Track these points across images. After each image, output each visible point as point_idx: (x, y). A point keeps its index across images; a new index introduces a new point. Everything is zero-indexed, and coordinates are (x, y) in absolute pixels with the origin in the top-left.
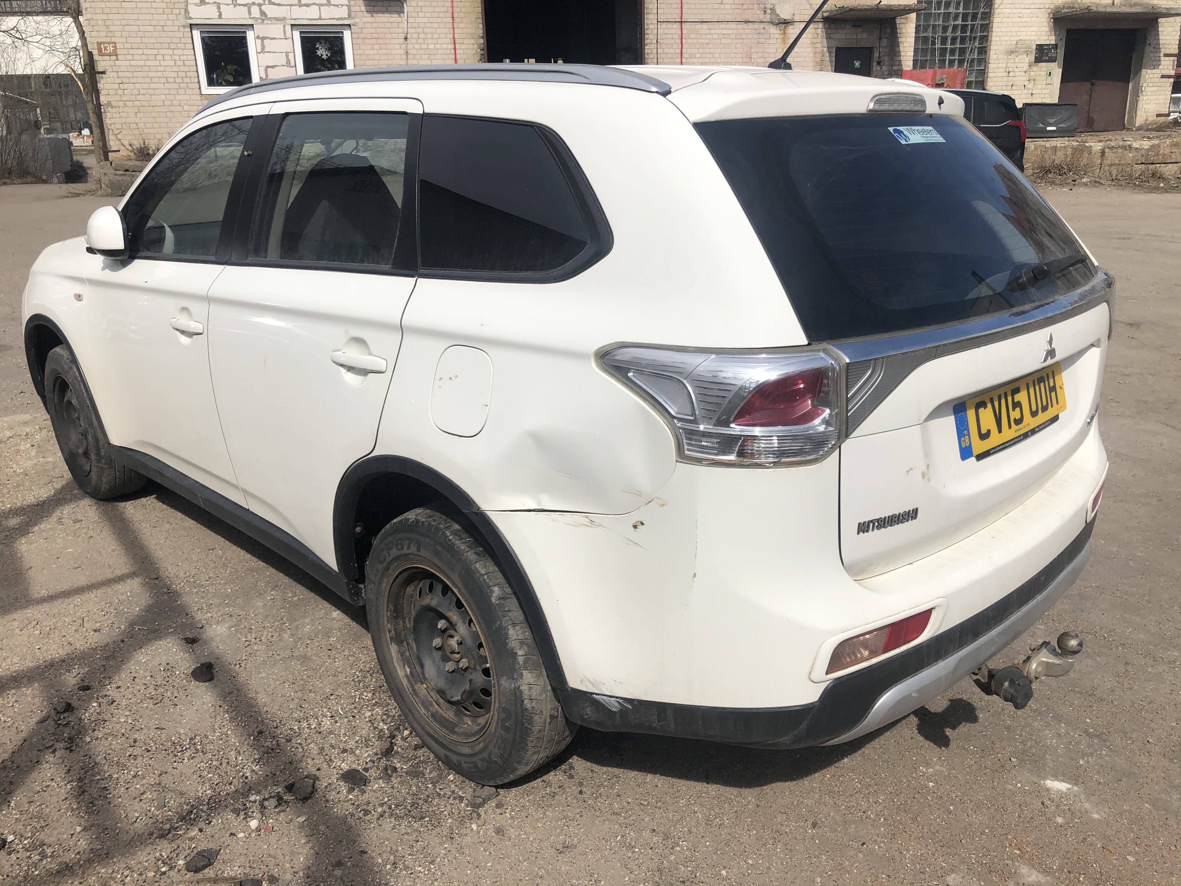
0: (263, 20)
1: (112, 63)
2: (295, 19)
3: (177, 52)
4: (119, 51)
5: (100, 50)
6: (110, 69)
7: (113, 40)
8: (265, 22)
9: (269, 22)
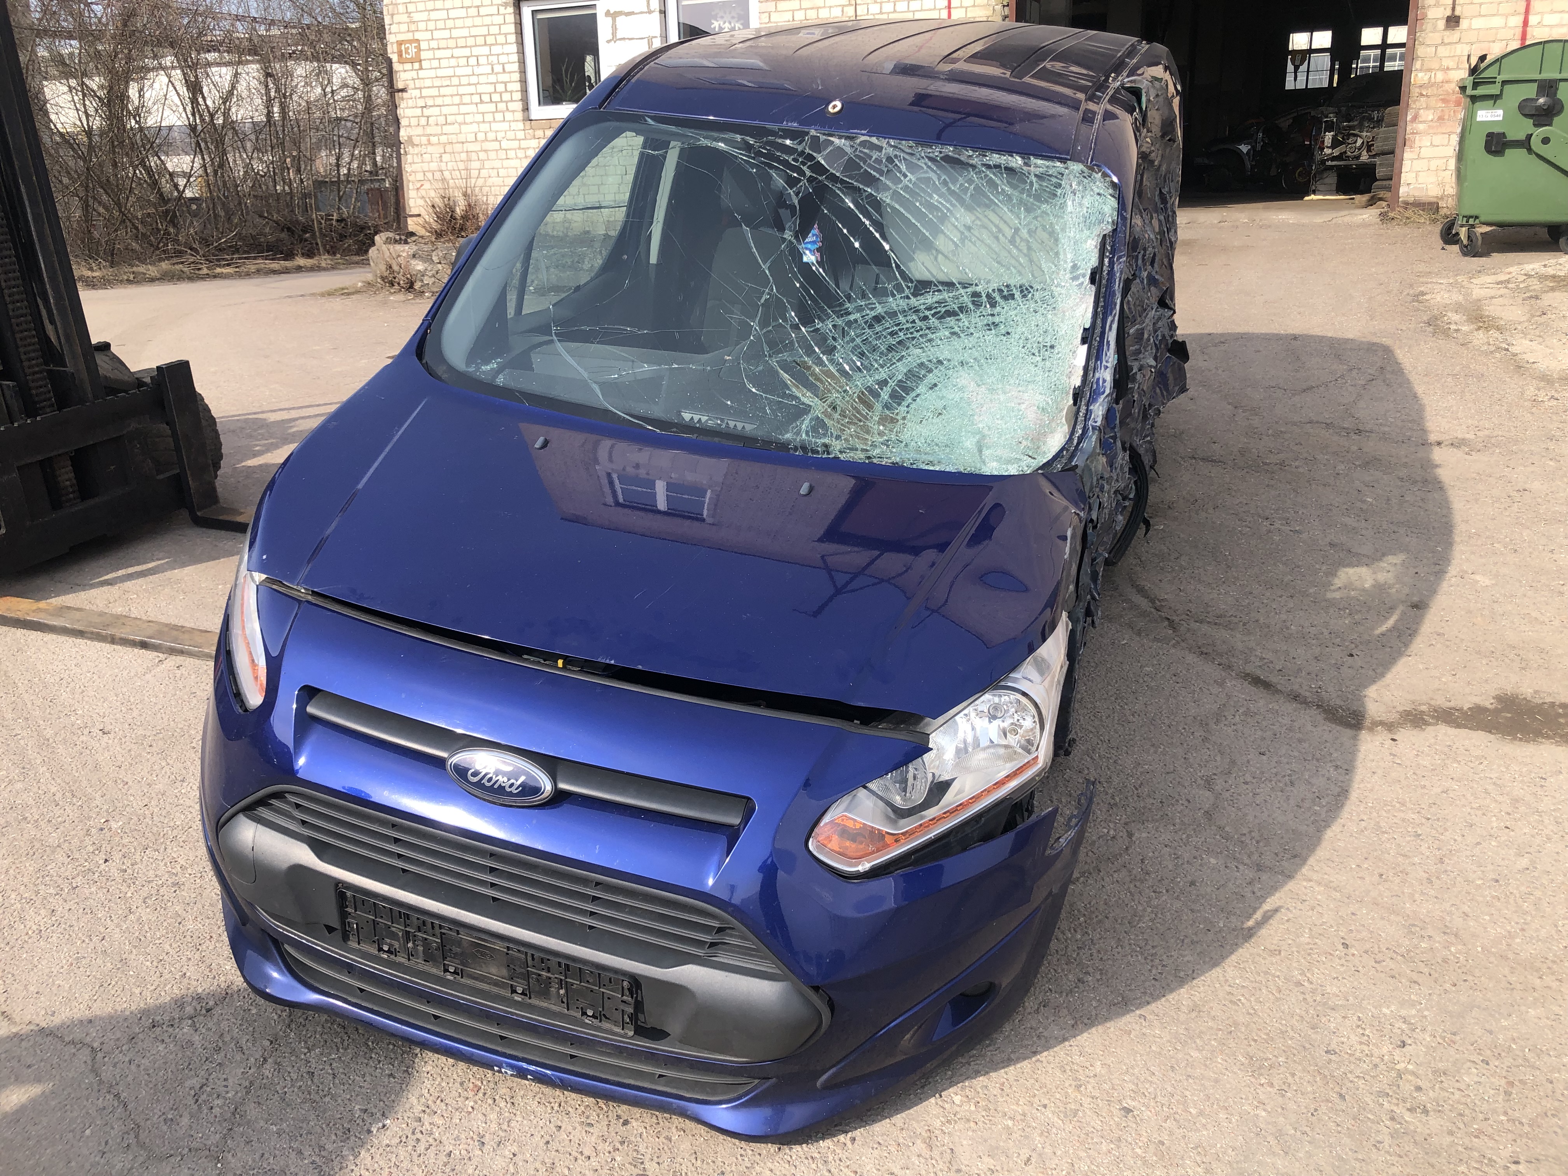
1: (414, 74)
3: (496, 50)
4: (424, 55)
5: (400, 54)
6: (411, 85)
7: (418, 36)
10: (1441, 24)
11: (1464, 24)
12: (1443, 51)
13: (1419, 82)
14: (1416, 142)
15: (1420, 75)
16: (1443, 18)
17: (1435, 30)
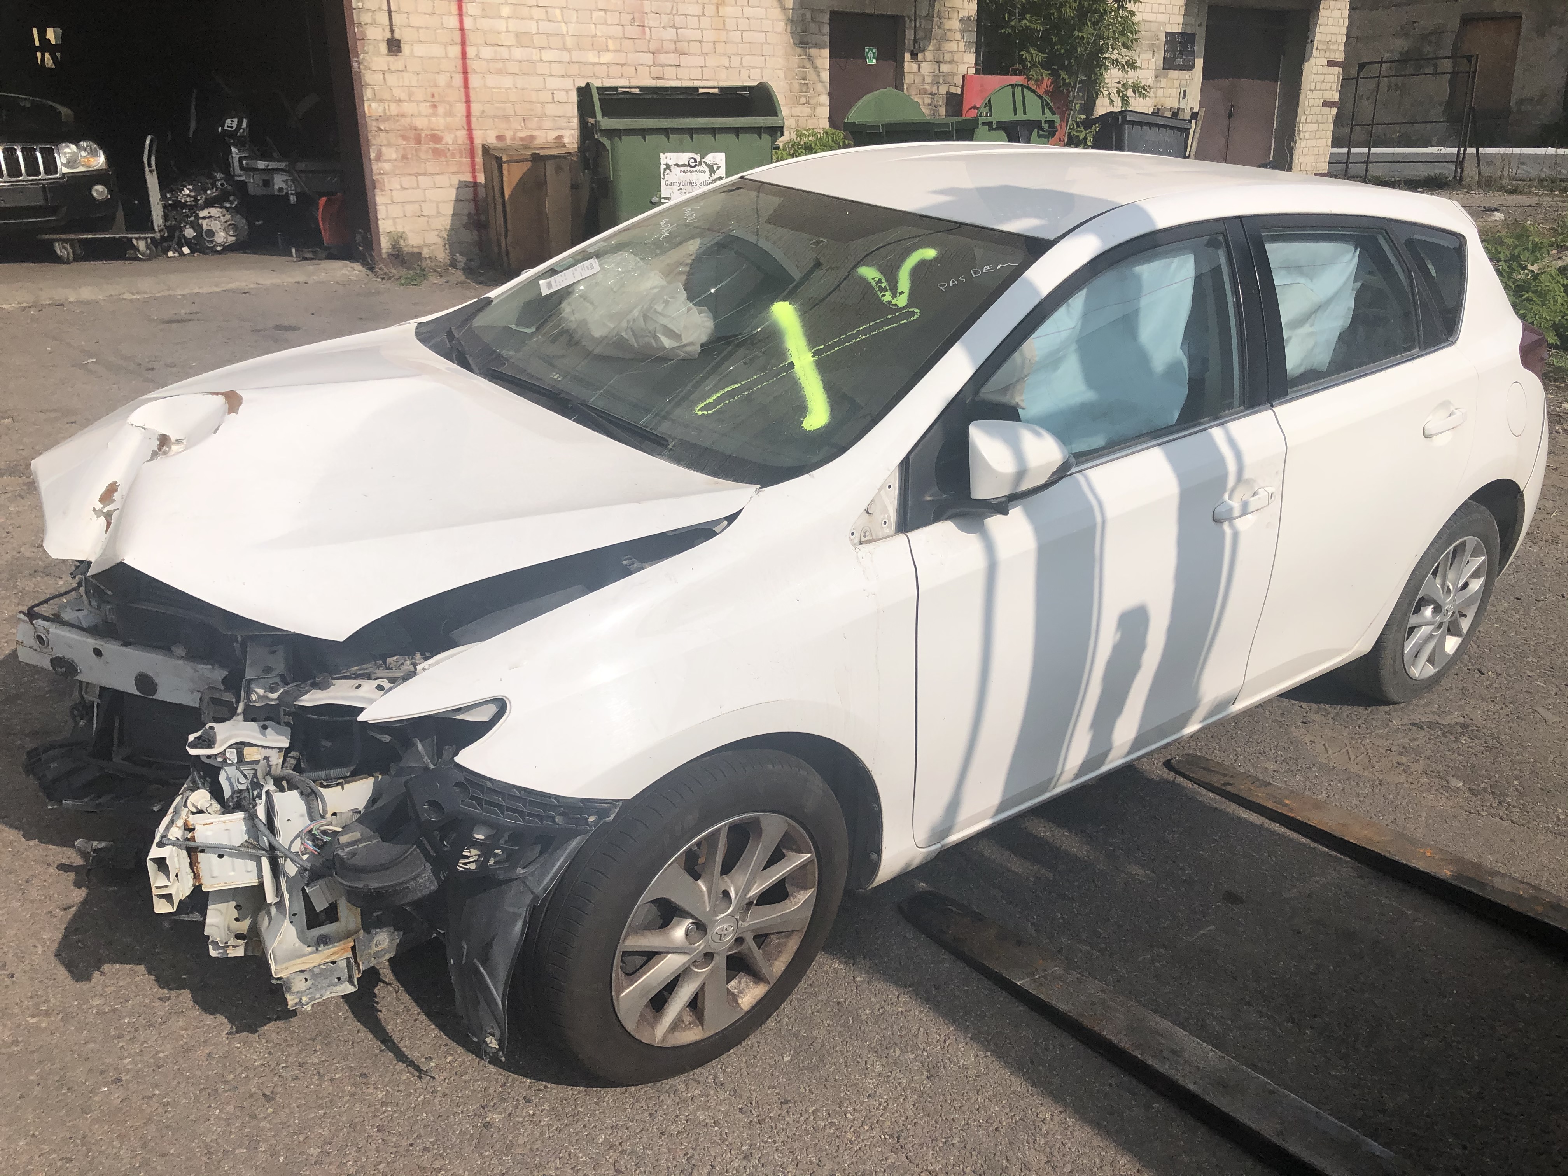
10: (383, 48)
11: (405, 49)
12: (392, 79)
13: (375, 115)
14: (386, 184)
15: (374, 105)
16: (383, 40)
17: (378, 54)
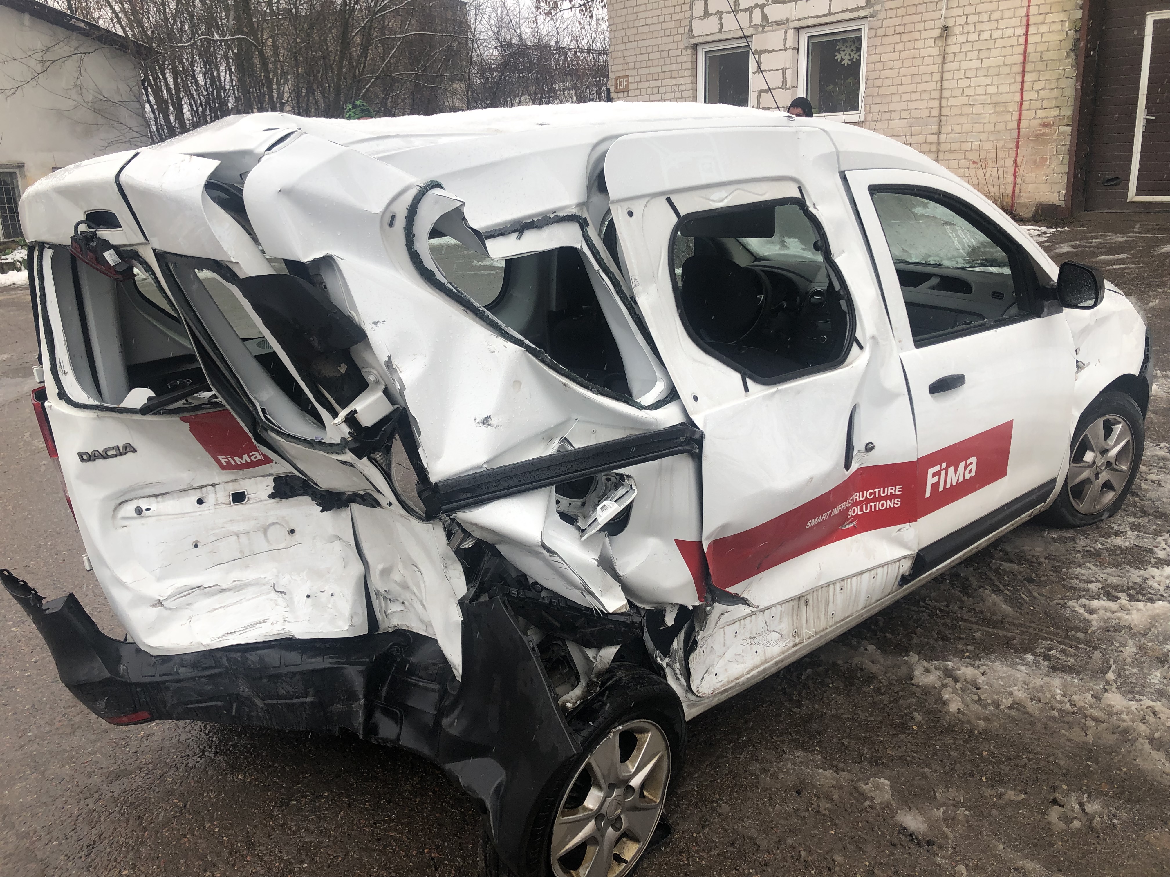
0: (763, 27)
2: (799, 20)
3: (678, 81)
4: (631, 87)
7: (628, 73)
8: (766, 29)
9: (770, 28)
